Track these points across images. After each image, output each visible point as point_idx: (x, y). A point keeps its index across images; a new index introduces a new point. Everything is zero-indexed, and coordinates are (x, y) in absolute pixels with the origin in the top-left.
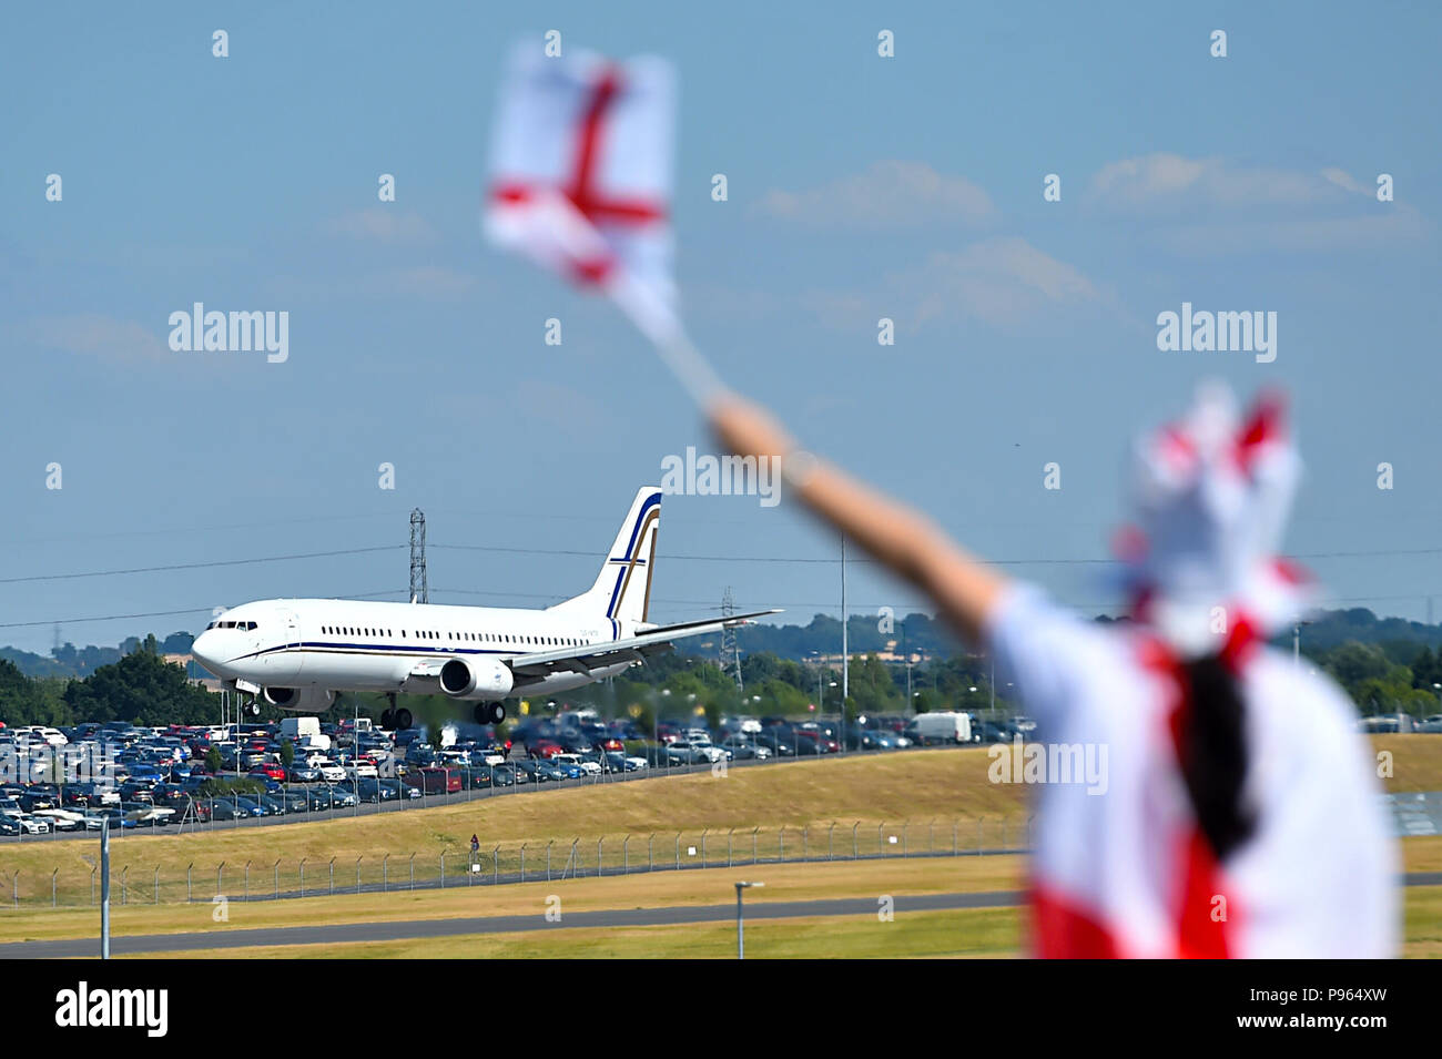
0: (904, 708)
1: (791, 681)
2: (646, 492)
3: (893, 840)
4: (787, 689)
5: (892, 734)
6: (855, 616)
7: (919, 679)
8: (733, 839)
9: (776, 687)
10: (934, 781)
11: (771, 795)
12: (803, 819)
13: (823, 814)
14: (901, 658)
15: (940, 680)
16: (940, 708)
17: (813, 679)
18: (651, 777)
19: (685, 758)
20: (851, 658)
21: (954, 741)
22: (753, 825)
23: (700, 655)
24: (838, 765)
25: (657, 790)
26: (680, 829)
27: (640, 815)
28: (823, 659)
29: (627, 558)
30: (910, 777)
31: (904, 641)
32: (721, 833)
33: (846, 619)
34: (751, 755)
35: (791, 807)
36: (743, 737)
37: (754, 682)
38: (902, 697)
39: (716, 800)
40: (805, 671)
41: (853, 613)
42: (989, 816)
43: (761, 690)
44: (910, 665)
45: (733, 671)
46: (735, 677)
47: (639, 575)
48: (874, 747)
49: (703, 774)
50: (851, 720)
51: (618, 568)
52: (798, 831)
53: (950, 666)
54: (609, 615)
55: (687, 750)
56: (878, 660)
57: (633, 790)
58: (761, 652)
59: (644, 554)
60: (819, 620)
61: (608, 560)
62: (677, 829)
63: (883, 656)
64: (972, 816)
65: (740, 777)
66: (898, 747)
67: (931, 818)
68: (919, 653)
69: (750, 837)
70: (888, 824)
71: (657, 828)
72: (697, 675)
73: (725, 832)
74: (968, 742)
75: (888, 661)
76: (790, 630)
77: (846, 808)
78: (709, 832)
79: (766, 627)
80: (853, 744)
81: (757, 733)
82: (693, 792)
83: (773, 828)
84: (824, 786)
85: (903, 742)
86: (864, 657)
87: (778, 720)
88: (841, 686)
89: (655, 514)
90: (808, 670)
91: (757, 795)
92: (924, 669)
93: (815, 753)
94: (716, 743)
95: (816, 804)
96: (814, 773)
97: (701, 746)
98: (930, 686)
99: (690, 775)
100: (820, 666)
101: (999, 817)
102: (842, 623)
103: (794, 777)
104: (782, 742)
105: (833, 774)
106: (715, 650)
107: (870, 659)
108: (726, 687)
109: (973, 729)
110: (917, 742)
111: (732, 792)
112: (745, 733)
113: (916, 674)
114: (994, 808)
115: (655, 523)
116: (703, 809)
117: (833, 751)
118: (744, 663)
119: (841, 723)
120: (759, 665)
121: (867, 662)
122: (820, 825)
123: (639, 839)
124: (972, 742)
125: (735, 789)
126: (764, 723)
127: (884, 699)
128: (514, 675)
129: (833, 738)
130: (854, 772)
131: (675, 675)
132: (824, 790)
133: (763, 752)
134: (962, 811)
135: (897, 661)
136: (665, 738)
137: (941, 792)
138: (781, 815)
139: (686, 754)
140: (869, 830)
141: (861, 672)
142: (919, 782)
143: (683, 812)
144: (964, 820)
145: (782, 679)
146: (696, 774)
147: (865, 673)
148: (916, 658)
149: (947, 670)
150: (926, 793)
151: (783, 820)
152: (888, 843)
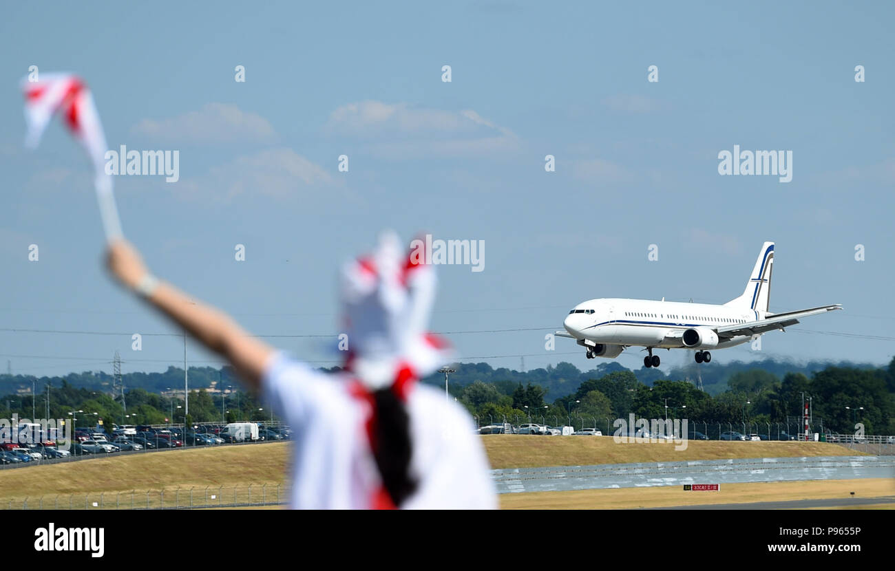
0: (221, 420)
1: (154, 405)
2: (767, 245)
3: (213, 497)
4: (152, 410)
5: (214, 435)
6: (193, 367)
7: (230, 404)
8: (120, 497)
9: (146, 409)
10: (238, 463)
11: (143, 471)
12: (161, 485)
13: (173, 482)
14: (218, 391)
15: (241, 404)
16: (241, 420)
17: (167, 404)
18: (72, 461)
19: (91, 450)
20: (190, 391)
21: (249, 440)
22: (132, 488)
23: (102, 391)
24: (182, 454)
25: (75, 468)
26: (88, 491)
27: (65, 483)
28: (174, 392)
29: (759, 279)
30: (223, 461)
31: (221, 382)
32: (112, 493)
33: (187, 369)
34: (131, 448)
35: (153, 478)
36: (126, 438)
37: (132, 406)
38: (219, 414)
39: (110, 474)
40: (163, 400)
41: (191, 366)
42: (269, 483)
43: (136, 411)
44: (224, 396)
45: (120, 399)
46: (121, 403)
47: (765, 286)
48: (202, 444)
49: (103, 459)
50: (189, 427)
51: (755, 284)
52: (157, 492)
53: (247, 397)
54: (752, 308)
55: (93, 445)
56: (206, 393)
57: (61, 468)
58: (137, 389)
59: (767, 276)
60: (171, 369)
61: (750, 280)
62: (86, 491)
63: (208, 390)
64: (260, 483)
65: (124, 461)
66: (216, 443)
67: (236, 484)
68: (229, 389)
69: (129, 495)
70: (211, 487)
71: (75, 491)
72: (99, 402)
73: (115, 493)
74: (257, 440)
75: (211, 393)
76: (154, 376)
77: (186, 478)
78: (105, 493)
79: (140, 373)
80: (190, 442)
81: (134, 435)
82: (97, 470)
83: (143, 491)
84: (173, 466)
85: (219, 440)
86: (197, 391)
87: (146, 428)
88: (184, 408)
89: (771, 256)
90: (164, 399)
91: (134, 471)
92: (231, 398)
93: (168, 446)
94: (110, 441)
95: (168, 476)
96: (168, 459)
97: (100, 443)
98: (236, 407)
99: (95, 460)
100: (171, 396)
101: (275, 483)
102: (185, 372)
103: (155, 461)
104: (149, 441)
105: (179, 459)
106: (110, 387)
107: (201, 392)
108: (116, 408)
109: (260, 432)
110: (229, 440)
111: (119, 470)
112: (127, 435)
113: (227, 400)
114: (271, 478)
115: (771, 261)
116: (102, 479)
117: (178, 446)
118: (126, 395)
119: (183, 429)
120: (136, 397)
121: (199, 393)
122: (171, 489)
123: (64, 497)
124: (259, 441)
125: (121, 467)
126: (138, 429)
127: (210, 415)
128: (719, 337)
129: (179, 438)
130: (191, 458)
131: (87, 402)
132: (173, 468)
133: (138, 446)
134: (254, 480)
135: (216, 393)
136: (80, 438)
137: (241, 469)
138: (147, 483)
139: (92, 448)
140: (199, 491)
141: (196, 400)
142: (229, 463)
143: (91, 481)
144: (255, 485)
145: (149, 404)
146: (98, 459)
147: (198, 400)
148: (227, 391)
149: (246, 399)
150: (233, 470)
151: (150, 486)
152: (210, 499)
